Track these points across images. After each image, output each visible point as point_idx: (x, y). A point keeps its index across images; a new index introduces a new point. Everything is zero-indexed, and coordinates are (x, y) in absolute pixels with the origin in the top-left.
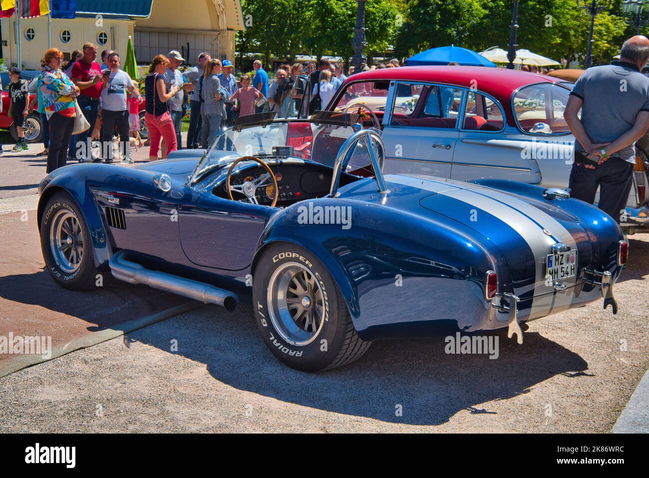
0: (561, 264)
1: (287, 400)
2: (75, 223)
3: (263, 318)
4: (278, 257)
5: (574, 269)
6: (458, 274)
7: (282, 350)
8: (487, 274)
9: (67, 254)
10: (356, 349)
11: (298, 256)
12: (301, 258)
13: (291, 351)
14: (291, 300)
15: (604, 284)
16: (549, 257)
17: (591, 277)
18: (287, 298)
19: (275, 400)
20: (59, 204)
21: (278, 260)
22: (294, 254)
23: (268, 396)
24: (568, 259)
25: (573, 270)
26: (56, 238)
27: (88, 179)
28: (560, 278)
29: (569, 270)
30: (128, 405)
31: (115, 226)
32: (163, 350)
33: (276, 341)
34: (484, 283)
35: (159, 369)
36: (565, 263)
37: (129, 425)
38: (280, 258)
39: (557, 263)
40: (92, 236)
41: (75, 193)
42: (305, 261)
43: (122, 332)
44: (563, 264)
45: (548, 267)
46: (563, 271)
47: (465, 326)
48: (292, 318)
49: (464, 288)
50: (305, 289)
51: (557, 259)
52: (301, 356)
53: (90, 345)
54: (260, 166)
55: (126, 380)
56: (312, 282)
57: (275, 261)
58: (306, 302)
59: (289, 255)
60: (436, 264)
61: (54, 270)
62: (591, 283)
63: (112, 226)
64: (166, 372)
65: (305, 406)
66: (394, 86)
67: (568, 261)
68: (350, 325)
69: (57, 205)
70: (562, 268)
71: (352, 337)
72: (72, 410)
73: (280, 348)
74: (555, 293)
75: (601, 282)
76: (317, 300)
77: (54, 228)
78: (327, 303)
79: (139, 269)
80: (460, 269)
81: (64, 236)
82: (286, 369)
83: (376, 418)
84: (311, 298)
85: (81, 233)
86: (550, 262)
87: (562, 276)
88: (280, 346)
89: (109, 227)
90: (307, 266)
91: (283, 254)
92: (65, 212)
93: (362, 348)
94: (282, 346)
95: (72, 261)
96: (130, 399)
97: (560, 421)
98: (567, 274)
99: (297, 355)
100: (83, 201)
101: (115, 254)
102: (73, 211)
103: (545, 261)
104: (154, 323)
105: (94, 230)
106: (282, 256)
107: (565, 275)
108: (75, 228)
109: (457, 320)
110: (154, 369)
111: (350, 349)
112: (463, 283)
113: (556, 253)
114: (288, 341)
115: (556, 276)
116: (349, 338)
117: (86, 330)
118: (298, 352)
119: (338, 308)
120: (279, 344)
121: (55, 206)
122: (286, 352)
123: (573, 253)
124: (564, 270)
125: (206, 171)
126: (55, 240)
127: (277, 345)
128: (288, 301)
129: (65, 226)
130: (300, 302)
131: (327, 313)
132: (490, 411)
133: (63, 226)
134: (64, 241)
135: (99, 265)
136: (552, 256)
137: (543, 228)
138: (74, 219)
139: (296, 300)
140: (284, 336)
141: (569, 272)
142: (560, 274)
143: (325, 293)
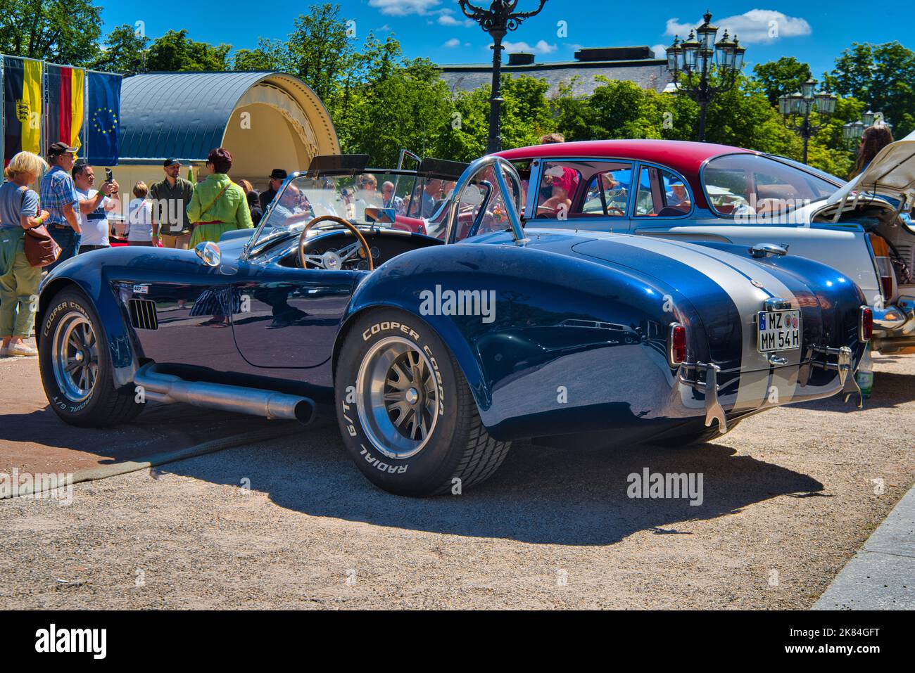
0: (779, 327)
1: (384, 524)
2: (87, 331)
3: (351, 424)
4: (370, 332)
5: (797, 337)
6: (631, 335)
7: (379, 467)
8: (672, 327)
9: (76, 377)
10: (486, 457)
11: (398, 325)
12: (403, 328)
13: (391, 467)
14: (391, 396)
15: (842, 366)
16: (761, 314)
17: (821, 357)
18: (385, 393)
19: (367, 524)
20: (64, 305)
21: (370, 336)
22: (393, 323)
23: (356, 521)
24: (788, 321)
25: (796, 339)
26: (60, 352)
27: (106, 264)
28: (777, 347)
29: (790, 337)
30: (148, 533)
31: (142, 327)
32: (206, 481)
33: (369, 455)
34: (667, 344)
35: (198, 499)
36: (784, 326)
37: (146, 552)
38: (373, 332)
39: (772, 325)
40: (112, 350)
41: (86, 284)
42: (409, 331)
43: (148, 464)
44: (781, 327)
45: (760, 329)
46: (782, 338)
47: (640, 411)
48: (393, 423)
49: (638, 356)
50: (410, 378)
51: (772, 320)
52: (405, 471)
53: (101, 477)
54: (349, 234)
55: (148, 509)
56: (420, 366)
57: (366, 339)
58: (412, 396)
59: (385, 326)
60: (602, 325)
61: (58, 401)
62: (822, 366)
63: (138, 327)
64: (208, 501)
65: (410, 529)
66: (538, 167)
67: (788, 324)
68: (475, 419)
69: (61, 306)
70: (780, 333)
71: (478, 438)
72: (64, 538)
73: (375, 465)
74: (771, 372)
75: (837, 363)
76: (427, 393)
77: (58, 343)
78: (441, 388)
79: (176, 381)
80: (633, 327)
81: (72, 352)
82: (384, 495)
83: (515, 539)
84: (418, 389)
85: (96, 345)
86: (763, 322)
87: (781, 346)
88: (375, 461)
89: (135, 329)
90: (411, 339)
91: (378, 325)
92: (74, 315)
93: (495, 457)
94: (378, 462)
95: (83, 387)
96: (152, 528)
97: (787, 540)
98: (788, 342)
99: (399, 472)
100: (98, 295)
101: (143, 367)
102: (84, 312)
103: (755, 320)
104: (196, 456)
105: (114, 340)
106: (376, 329)
107: (785, 344)
108: (88, 338)
109: (630, 403)
110: (191, 499)
111: (477, 456)
112: (638, 349)
113: (770, 310)
114: (386, 453)
115: (772, 344)
116: (474, 439)
117: (97, 463)
118: (401, 467)
119: (458, 395)
120: (374, 459)
121: (59, 308)
122: (384, 469)
123: (795, 314)
124: (784, 336)
125: (271, 239)
126: (59, 356)
127: (371, 460)
128: (386, 397)
129: (74, 337)
130: (403, 398)
131: (441, 404)
132: (684, 531)
133: (71, 337)
134: (72, 359)
135: (120, 386)
136: (764, 313)
137: (750, 279)
138: (87, 326)
139: (397, 395)
140: (381, 448)
141: (791, 341)
142: (778, 342)
143: (438, 374)
